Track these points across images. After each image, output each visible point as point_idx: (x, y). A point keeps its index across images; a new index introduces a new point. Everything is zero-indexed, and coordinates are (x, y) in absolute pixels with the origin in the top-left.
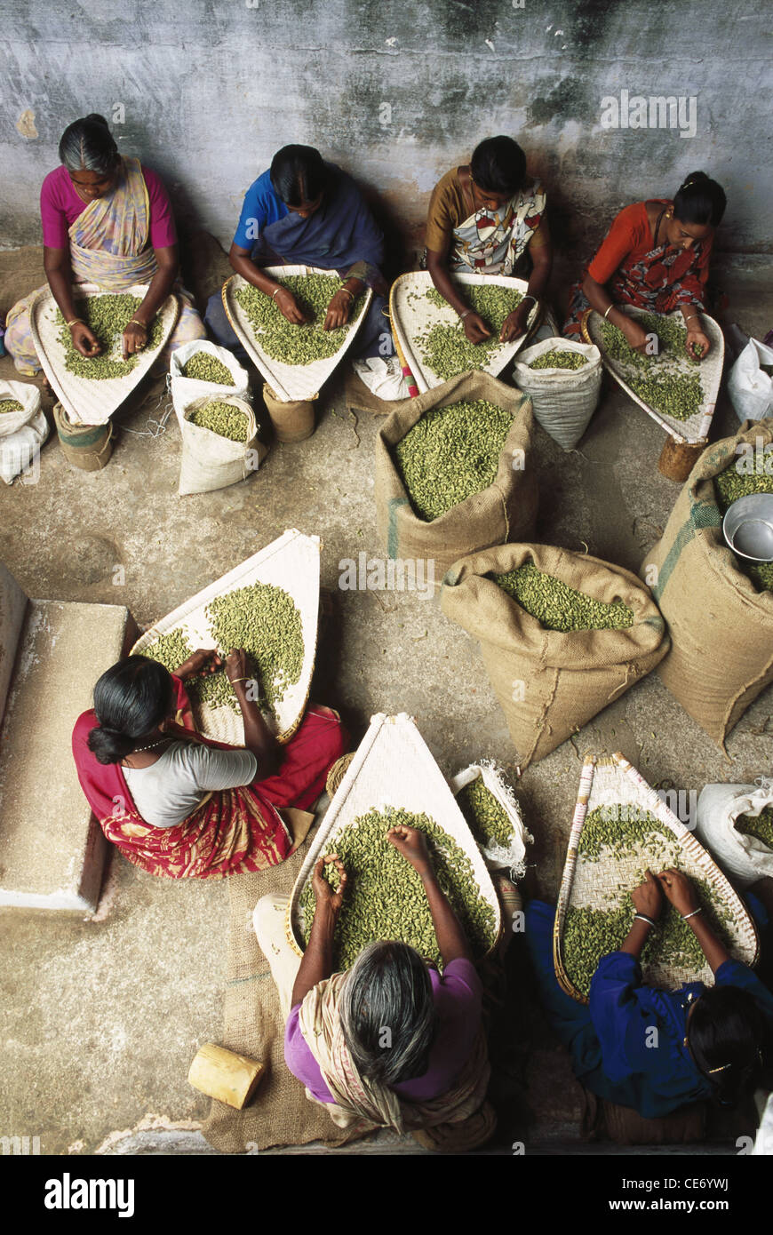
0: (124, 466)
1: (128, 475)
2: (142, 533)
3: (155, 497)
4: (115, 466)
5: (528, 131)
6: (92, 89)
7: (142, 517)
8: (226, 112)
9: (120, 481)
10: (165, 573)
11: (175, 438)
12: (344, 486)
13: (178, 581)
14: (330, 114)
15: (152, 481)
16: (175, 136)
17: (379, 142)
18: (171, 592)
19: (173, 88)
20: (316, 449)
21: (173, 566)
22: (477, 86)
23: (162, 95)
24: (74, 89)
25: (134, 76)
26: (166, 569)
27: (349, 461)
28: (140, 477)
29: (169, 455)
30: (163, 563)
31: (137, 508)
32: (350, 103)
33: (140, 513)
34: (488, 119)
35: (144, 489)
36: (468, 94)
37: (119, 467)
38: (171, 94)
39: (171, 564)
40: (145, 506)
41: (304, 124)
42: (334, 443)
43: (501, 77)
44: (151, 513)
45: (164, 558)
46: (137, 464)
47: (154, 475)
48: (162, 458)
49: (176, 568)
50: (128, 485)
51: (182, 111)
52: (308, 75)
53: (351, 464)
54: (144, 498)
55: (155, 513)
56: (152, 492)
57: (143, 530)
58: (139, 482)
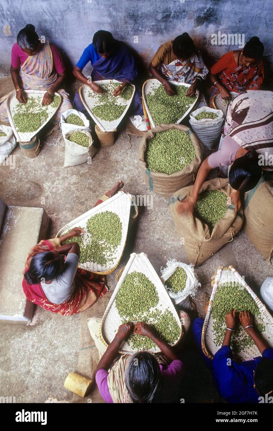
0: (44, 156)
1: (45, 159)
3: (55, 168)
5: (195, 29)
7: (51, 175)
8: (81, 24)
9: (42, 162)
10: (58, 196)
11: (63, 146)
12: (125, 163)
13: (63, 199)
14: (120, 24)
15: (54, 162)
16: (62, 33)
18: (61, 203)
19: (61, 15)
20: (115, 149)
22: (175, 12)
23: (57, 18)
24: (24, 16)
25: (46, 11)
26: (59, 194)
27: (127, 154)
28: (50, 160)
29: (61, 152)
30: (58, 192)
31: (49, 172)
32: (127, 20)
33: (50, 173)
34: (180, 24)
35: (51, 165)
36: (172, 15)
37: (42, 156)
39: (61, 192)
40: (52, 171)
42: (122, 147)
43: (184, 8)
45: (58, 190)
46: (49, 155)
47: (55, 159)
48: (58, 153)
49: (63, 194)
50: (45, 163)
51: (64, 24)
52: (111, 9)
53: (128, 155)
54: (51, 168)
55: (55, 174)
56: (54, 166)
57: (51, 180)
58: (50, 162)
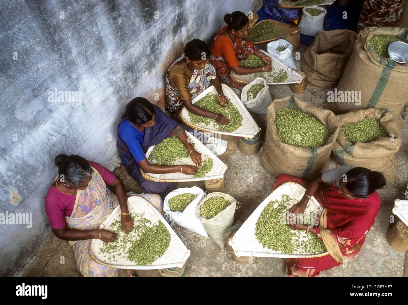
0: (194, 265)
1: (200, 265)
2: (235, 272)
3: (218, 259)
4: (192, 268)
5: (174, 41)
6: (37, 154)
7: (226, 269)
8: (89, 116)
9: (201, 270)
10: (261, 271)
11: (192, 237)
12: (253, 185)
13: (268, 267)
14: (121, 85)
15: (209, 256)
16: (75, 144)
17: (138, 83)
18: (272, 273)
19: (68, 124)
20: (230, 187)
21: (259, 266)
22: (158, 36)
23: (64, 131)
24: (29, 161)
25: (51, 132)
26: (259, 270)
27: (242, 178)
28: (205, 260)
29: (200, 243)
30: (255, 270)
31: (220, 269)
32: (125, 76)
33: (223, 268)
34: (163, 46)
35: (212, 261)
36: (156, 42)
37: (193, 267)
38: (68, 127)
39: (257, 267)
40: (221, 265)
41: (114, 97)
42: (231, 179)
43: (163, 27)
44: (226, 264)
45: (253, 268)
46: (196, 259)
47: (207, 254)
48: (200, 246)
49: (260, 265)
50: (205, 267)
51: (74, 131)
52: (111, 76)
53: (244, 178)
54: (216, 263)
55: (228, 263)
56: (215, 259)
57: (233, 271)
58: (207, 262)
